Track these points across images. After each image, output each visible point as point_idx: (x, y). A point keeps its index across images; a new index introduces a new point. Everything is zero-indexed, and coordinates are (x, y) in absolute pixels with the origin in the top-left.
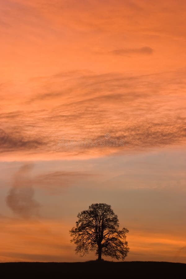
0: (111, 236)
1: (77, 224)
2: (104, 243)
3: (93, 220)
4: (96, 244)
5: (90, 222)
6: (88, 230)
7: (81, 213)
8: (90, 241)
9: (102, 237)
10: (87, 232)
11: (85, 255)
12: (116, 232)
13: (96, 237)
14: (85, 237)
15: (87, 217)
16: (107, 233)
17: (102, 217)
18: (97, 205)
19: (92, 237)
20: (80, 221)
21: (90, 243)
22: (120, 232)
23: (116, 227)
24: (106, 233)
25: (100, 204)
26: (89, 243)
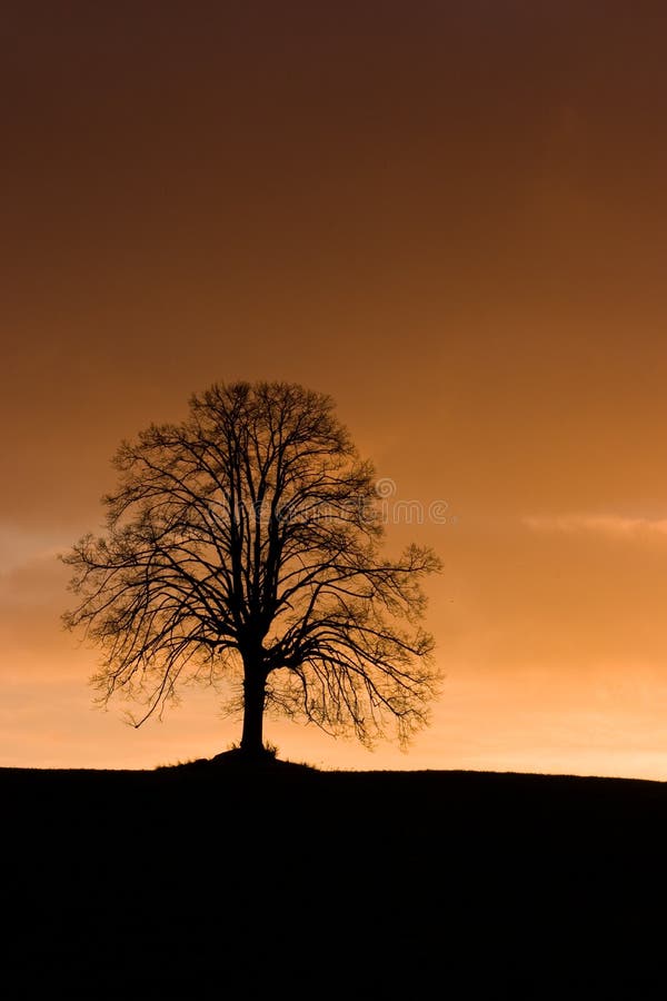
0: (327, 603)
1: (107, 508)
2: (286, 641)
3: (210, 490)
4: (229, 644)
5: (200, 501)
6: (179, 556)
7: (136, 442)
8: (190, 625)
9: (268, 606)
10: (174, 565)
11: (156, 713)
12: (360, 571)
13: (234, 600)
14: (158, 601)
15: (173, 464)
16: (304, 575)
17: (272, 469)
18: (241, 391)
19: (202, 599)
20: (130, 494)
21: (194, 638)
22: (385, 575)
23: (363, 540)
24: (296, 579)
25: (264, 392)
26: (188, 640)
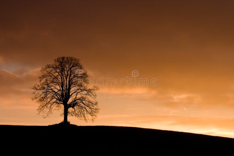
0: (79, 96)
1: (39, 79)
2: (71, 103)
3: (58, 76)
4: (61, 103)
5: (56, 78)
6: (52, 88)
7: (44, 67)
8: (54, 100)
9: (68, 96)
10: (51, 89)
11: (48, 116)
12: (85, 90)
13: (62, 95)
14: (49, 96)
15: (51, 71)
16: (75, 91)
17: (69, 72)
18: (63, 58)
19: (57, 95)
20: (44, 76)
21: (55, 102)
22: (89, 91)
23: (85, 85)
24: (73, 92)
25: (67, 58)
26: (54, 103)
